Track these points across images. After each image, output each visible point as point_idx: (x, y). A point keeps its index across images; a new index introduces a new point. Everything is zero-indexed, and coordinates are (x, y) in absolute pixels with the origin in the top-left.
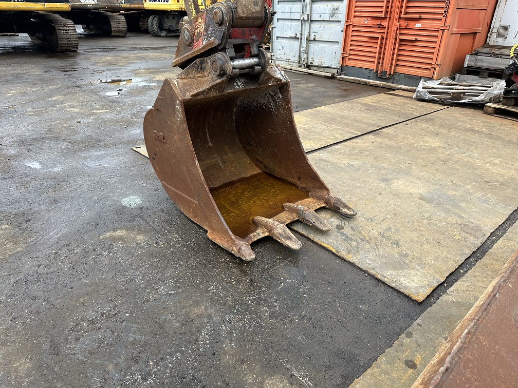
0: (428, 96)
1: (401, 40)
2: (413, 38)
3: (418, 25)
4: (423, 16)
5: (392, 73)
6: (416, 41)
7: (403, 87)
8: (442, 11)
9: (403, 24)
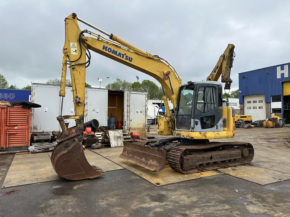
0: (38, 151)
1: (9, 134)
2: (15, 133)
3: (16, 128)
4: (17, 124)
5: (7, 147)
6: (17, 133)
7: (18, 151)
8: (26, 122)
9: (8, 128)
